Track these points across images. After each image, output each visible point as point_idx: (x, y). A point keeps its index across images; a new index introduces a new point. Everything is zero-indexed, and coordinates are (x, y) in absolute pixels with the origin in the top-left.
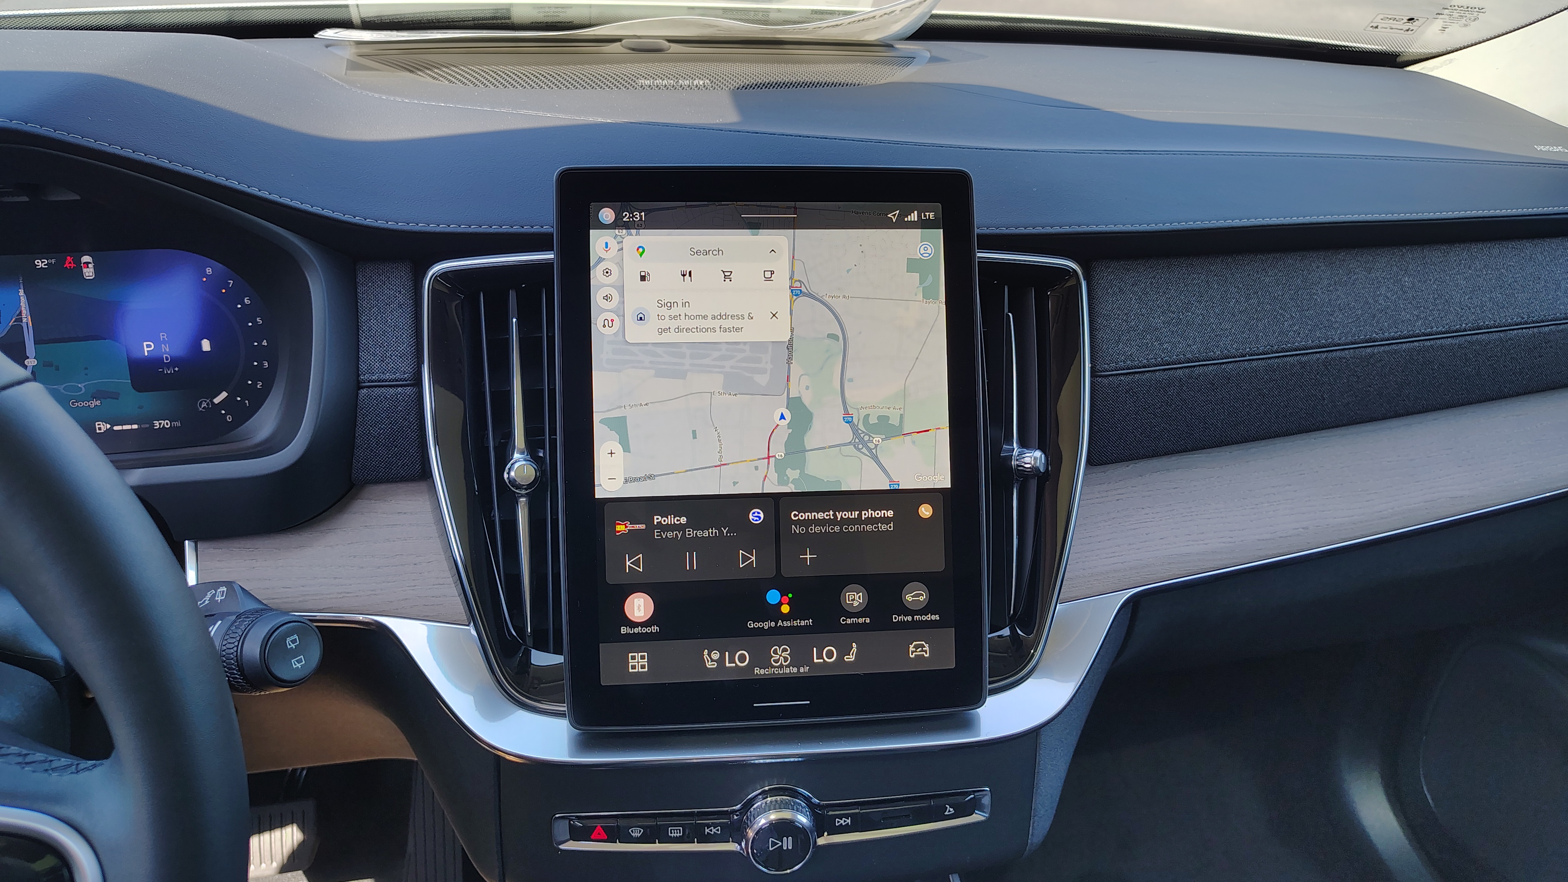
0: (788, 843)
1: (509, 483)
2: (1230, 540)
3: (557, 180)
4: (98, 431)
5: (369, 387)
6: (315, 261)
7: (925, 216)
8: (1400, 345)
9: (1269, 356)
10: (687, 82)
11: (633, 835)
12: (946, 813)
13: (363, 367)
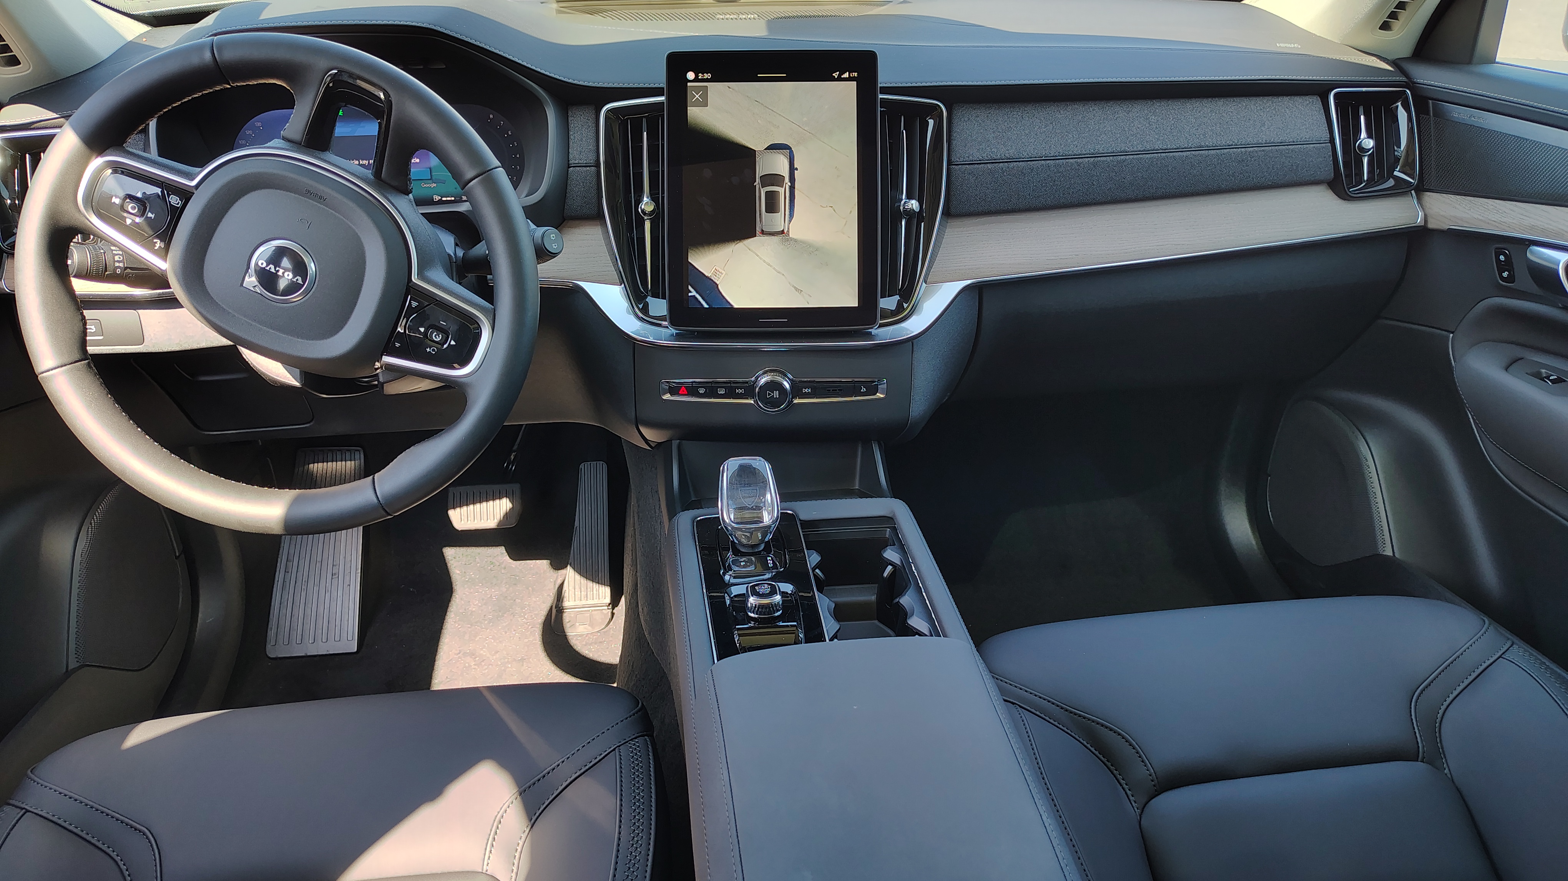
0: (776, 394)
1: (642, 212)
2: (1030, 258)
3: (667, 58)
4: (435, 200)
5: (574, 167)
6: (549, 101)
7: (852, 75)
8: (1144, 155)
9: (1057, 158)
10: (744, 17)
11: (700, 392)
12: (862, 391)
13: (571, 156)
